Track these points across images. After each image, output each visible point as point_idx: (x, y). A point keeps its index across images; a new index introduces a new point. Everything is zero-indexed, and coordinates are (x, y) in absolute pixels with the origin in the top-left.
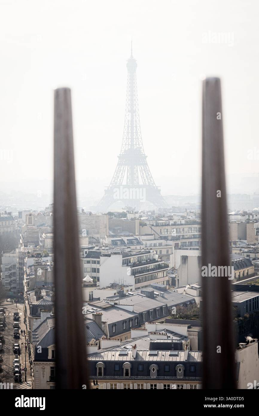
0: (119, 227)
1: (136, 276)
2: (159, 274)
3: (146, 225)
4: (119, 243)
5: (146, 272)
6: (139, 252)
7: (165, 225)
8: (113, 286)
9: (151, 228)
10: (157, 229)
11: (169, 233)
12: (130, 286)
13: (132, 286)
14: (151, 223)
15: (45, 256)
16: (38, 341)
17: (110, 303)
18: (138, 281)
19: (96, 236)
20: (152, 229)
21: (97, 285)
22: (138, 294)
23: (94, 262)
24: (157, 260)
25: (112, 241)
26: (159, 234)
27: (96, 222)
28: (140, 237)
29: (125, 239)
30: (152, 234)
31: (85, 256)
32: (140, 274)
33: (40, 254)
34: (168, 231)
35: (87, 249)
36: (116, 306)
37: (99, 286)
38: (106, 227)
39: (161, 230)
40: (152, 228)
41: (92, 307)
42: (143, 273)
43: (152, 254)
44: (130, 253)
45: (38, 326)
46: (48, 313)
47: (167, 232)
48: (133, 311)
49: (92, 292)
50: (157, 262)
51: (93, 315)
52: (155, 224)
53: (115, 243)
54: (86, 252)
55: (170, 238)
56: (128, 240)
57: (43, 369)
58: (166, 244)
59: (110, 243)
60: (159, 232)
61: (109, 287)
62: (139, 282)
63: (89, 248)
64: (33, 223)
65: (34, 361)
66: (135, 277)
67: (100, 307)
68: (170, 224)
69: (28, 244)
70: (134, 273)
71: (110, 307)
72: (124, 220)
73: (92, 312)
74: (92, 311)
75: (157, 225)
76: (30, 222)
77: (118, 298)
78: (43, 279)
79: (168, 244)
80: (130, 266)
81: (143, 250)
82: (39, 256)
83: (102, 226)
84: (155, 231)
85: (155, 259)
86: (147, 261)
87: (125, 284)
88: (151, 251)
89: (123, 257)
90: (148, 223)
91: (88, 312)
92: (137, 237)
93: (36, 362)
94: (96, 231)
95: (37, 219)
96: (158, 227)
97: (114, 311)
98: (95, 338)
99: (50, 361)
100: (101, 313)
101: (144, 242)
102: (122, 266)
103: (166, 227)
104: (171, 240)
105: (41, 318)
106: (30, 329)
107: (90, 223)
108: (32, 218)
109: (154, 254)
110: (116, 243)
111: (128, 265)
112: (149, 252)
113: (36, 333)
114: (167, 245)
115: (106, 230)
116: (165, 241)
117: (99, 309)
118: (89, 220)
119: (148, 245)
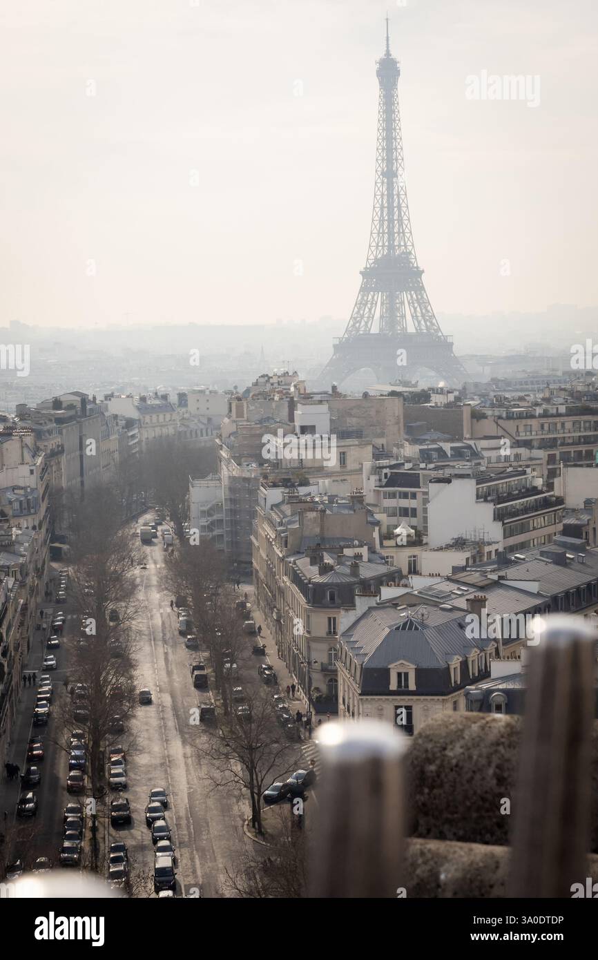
0: (418, 423)
1: (505, 521)
2: (535, 521)
3: (484, 416)
4: (435, 455)
5: (523, 514)
6: (502, 473)
7: (527, 417)
8: (459, 544)
9: (497, 423)
10: (510, 426)
11: (533, 433)
12: (494, 543)
13: (498, 542)
14: (497, 413)
15: (301, 485)
16: (366, 655)
17: (489, 576)
18: (508, 533)
19: (380, 441)
20: (498, 425)
21: (424, 542)
22: (536, 559)
23: (405, 496)
24: (540, 488)
25: (420, 450)
26: (514, 435)
27: (378, 412)
28: (477, 442)
29: (447, 447)
30: (500, 434)
31: (384, 484)
32: (513, 517)
33: (289, 480)
34: (534, 428)
35: (388, 469)
36: (502, 582)
37: (426, 544)
38: (398, 423)
39: (517, 426)
40: (499, 423)
41: (456, 586)
42: (518, 515)
43: (529, 476)
44: (489, 475)
45: (350, 624)
46: (372, 598)
47: (531, 431)
48: (538, 592)
49: (414, 556)
50: (541, 492)
51: (467, 600)
52: (504, 415)
53: (426, 456)
54: (386, 474)
55: (535, 444)
56: (452, 448)
57: (378, 710)
58: (529, 456)
59: (417, 455)
60: (513, 431)
61: (452, 546)
62: (511, 535)
63: (391, 467)
64: (245, 416)
65: (360, 695)
66: (503, 524)
67: (473, 585)
68: (537, 414)
69: (243, 460)
70: (499, 516)
71: (491, 584)
72: (430, 406)
73: (461, 596)
74: (459, 593)
75: (510, 417)
76: (240, 414)
77: (496, 566)
78: (317, 530)
79: (532, 456)
80: (492, 501)
81: (510, 469)
82: (289, 484)
83: (390, 421)
84: (505, 430)
85: (535, 488)
86: (520, 491)
87: (486, 540)
88: (528, 470)
89: (477, 484)
90: (489, 413)
91: (453, 596)
92: (471, 443)
93: (364, 697)
94: (379, 431)
95: (253, 408)
96: (512, 421)
97: (500, 591)
98: (477, 647)
99: (395, 695)
100: (485, 596)
101: (486, 454)
102: (477, 502)
103: (529, 422)
104: (540, 448)
105: (357, 608)
106: (309, 632)
107: (364, 415)
108: (242, 406)
109: (533, 477)
110: (428, 456)
111: (486, 501)
112: (524, 473)
113: (352, 640)
114: (531, 459)
115: (399, 430)
116: (528, 451)
117: (472, 590)
118: (364, 408)
119: (494, 460)
